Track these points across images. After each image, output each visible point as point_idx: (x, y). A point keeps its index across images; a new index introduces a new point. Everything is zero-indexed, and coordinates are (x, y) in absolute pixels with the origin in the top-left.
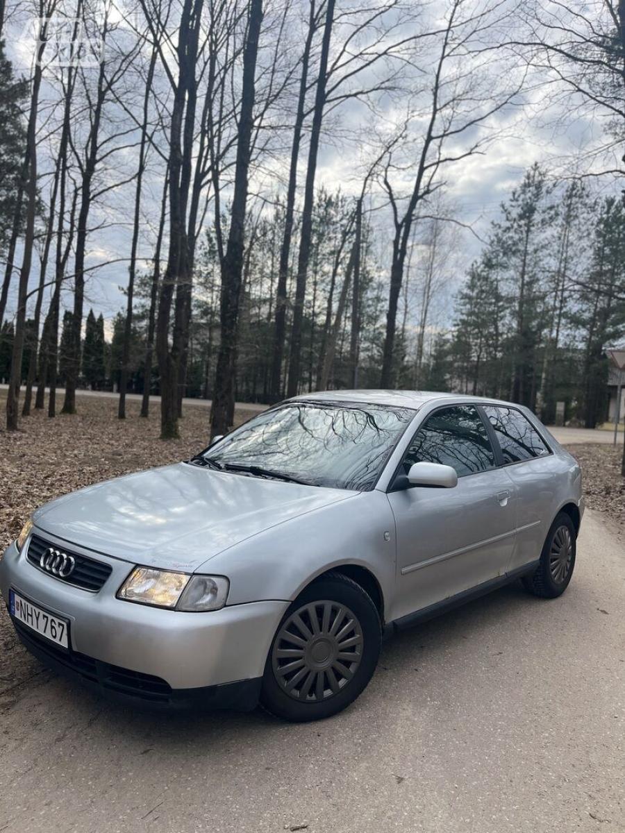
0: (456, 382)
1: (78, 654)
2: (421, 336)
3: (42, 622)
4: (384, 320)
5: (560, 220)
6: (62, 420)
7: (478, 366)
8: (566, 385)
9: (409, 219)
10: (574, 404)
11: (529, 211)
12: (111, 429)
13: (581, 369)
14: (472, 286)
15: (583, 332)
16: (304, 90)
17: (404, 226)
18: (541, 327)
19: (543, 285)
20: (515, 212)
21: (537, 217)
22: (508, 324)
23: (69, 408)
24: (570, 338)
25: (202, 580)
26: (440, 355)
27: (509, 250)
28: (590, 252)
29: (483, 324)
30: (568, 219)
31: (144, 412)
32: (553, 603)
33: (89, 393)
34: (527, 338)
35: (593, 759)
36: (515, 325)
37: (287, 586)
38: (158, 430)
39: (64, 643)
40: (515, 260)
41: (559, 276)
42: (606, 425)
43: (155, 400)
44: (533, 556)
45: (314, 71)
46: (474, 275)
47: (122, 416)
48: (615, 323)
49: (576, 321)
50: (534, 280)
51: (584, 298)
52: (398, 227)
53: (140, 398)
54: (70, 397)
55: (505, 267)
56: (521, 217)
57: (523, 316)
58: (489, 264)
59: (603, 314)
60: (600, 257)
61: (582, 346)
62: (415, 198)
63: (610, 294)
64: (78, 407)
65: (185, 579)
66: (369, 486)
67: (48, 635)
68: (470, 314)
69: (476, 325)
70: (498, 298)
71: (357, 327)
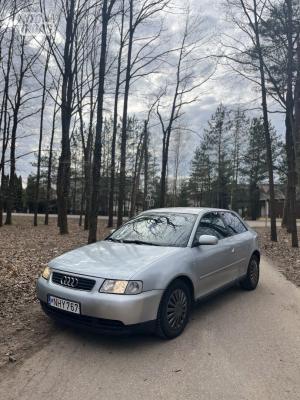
0: (192, 202)
1: (85, 316)
2: (175, 181)
3: (66, 306)
4: (159, 174)
5: (234, 128)
6: (6, 228)
7: (202, 193)
8: (241, 201)
9: (169, 129)
10: (246, 210)
11: (220, 124)
12: (32, 231)
13: (248, 193)
14: (197, 158)
15: (248, 177)
16: (119, 73)
17: (167, 132)
18: (229, 175)
19: (229, 157)
20: (214, 125)
21: (224, 127)
22: (214, 174)
23: (9, 222)
24: (243, 180)
25: (133, 283)
26: (184, 190)
27: (212, 141)
28: (248, 142)
29: (203, 175)
30: (238, 126)
31: (46, 222)
32: (252, 292)
33: (17, 214)
34: (223, 180)
35: (278, 343)
36: (217, 174)
37: (163, 284)
38: (57, 230)
39: (78, 312)
40: (215, 146)
41: (235, 153)
42: (261, 219)
43: (53, 216)
44: (244, 273)
45: (124, 65)
46: (198, 154)
47: (35, 224)
48: (261, 173)
49: (244, 172)
50: (224, 155)
51: (247, 162)
52: (165, 133)
53: (44, 215)
54: (9, 216)
55: (211, 149)
56: (217, 127)
57: (220, 171)
58: (204, 148)
59: (256, 169)
60: (253, 144)
61: (247, 183)
62: (172, 120)
63: (258, 159)
64: (13, 222)
65: (126, 283)
66: (185, 246)
67: (70, 310)
68: (197, 170)
69: (199, 175)
70: (209, 162)
71: (146, 178)
